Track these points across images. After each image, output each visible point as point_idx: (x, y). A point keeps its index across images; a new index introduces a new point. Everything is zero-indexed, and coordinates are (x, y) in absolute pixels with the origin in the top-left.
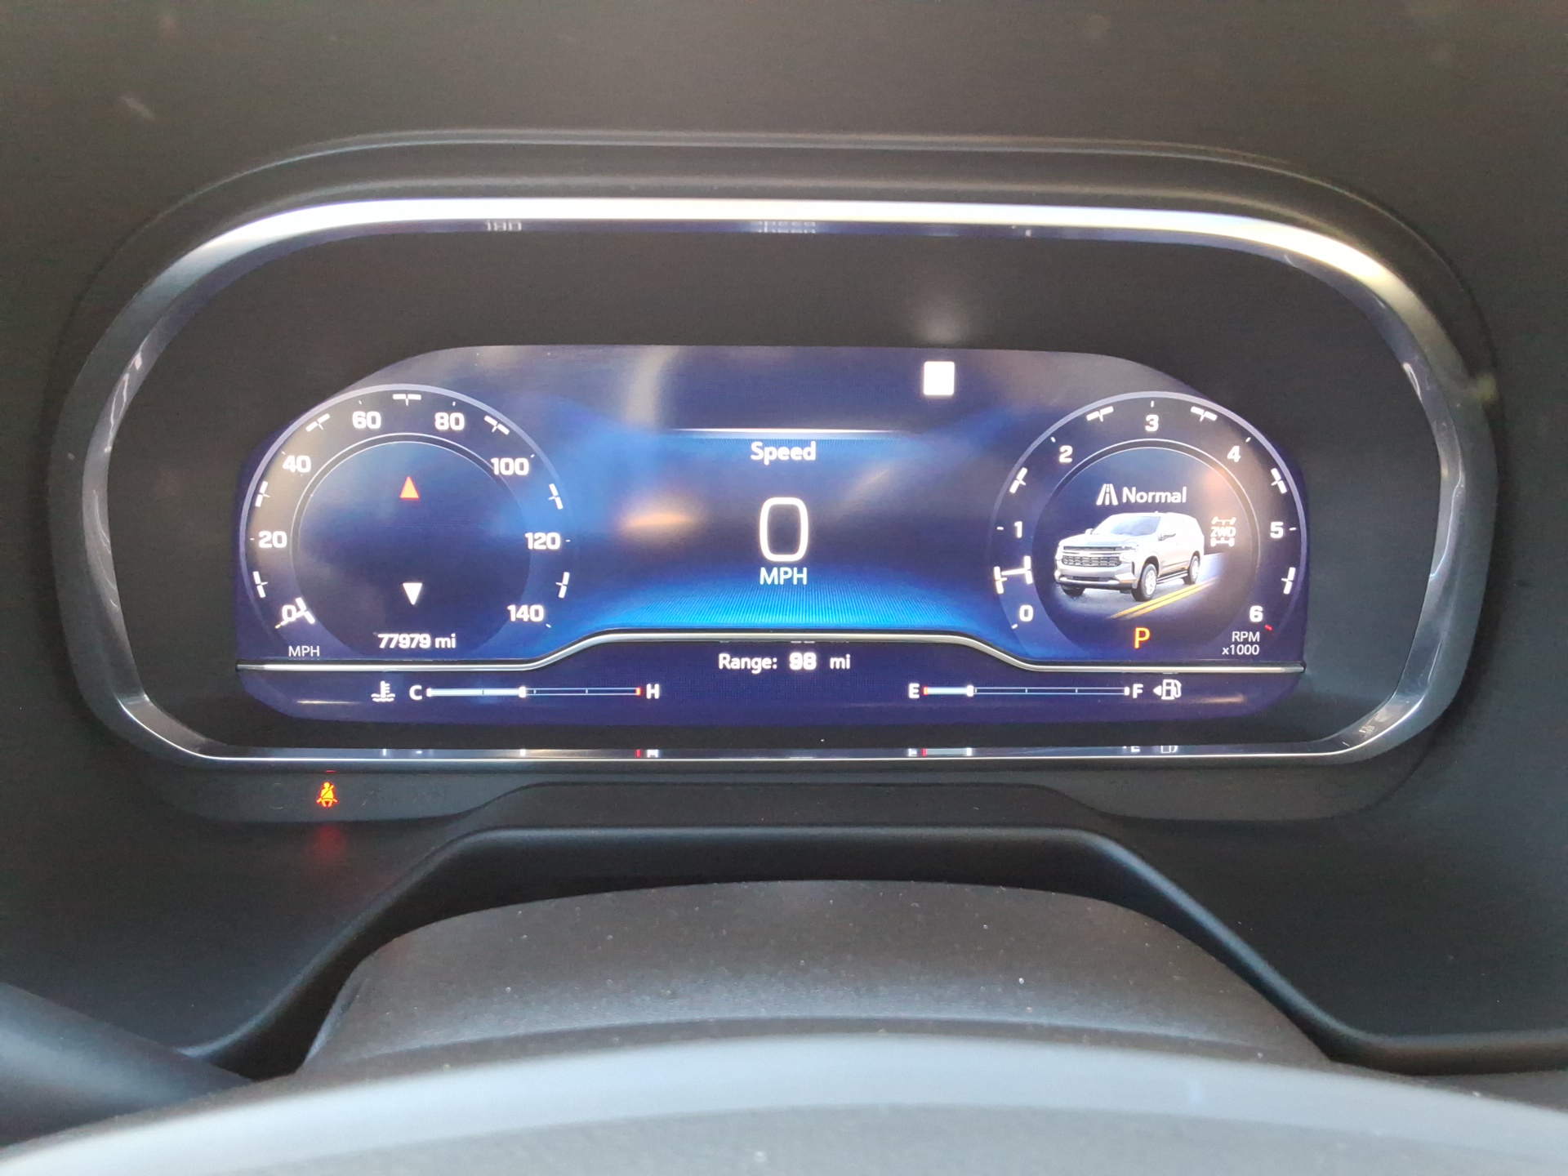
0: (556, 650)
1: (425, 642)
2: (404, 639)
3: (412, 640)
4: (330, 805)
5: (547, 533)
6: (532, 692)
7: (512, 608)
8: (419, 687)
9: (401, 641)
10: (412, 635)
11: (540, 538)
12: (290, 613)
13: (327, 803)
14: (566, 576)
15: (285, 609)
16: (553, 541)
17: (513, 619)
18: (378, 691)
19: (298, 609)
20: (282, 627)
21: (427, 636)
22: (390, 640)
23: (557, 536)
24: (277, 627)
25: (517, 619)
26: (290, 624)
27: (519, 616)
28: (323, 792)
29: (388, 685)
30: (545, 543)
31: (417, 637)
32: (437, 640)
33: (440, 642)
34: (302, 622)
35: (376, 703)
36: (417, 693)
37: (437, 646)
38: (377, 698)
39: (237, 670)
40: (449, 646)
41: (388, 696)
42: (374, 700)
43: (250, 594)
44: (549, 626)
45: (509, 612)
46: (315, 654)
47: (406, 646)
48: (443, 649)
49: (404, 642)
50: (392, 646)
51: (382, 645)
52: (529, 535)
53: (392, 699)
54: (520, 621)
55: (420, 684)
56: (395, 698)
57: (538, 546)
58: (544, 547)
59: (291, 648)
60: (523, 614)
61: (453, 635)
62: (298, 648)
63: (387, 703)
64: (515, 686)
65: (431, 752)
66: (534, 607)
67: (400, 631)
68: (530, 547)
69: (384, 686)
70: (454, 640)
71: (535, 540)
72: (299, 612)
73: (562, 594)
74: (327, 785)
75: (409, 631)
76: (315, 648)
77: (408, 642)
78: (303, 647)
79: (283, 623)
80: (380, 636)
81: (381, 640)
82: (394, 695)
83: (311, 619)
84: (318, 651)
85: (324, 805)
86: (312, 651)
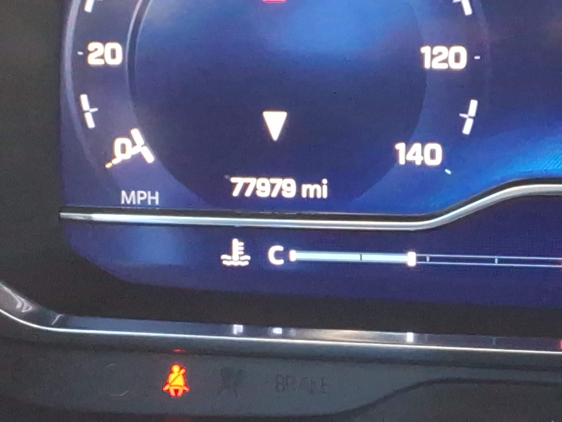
0: (458, 204)
1: (289, 189)
2: (263, 185)
3: (273, 186)
4: (180, 393)
5: (449, 46)
6: (424, 259)
7: (400, 147)
8: (280, 248)
9: (259, 187)
10: (273, 180)
11: (440, 54)
12: (123, 149)
13: (176, 391)
14: (474, 105)
15: (118, 142)
16: (457, 58)
17: (402, 162)
18: (229, 252)
19: (134, 144)
20: (114, 166)
21: (292, 182)
22: (246, 186)
23: (462, 51)
24: (108, 166)
25: (407, 161)
26: (124, 164)
27: (410, 157)
28: (172, 377)
29: (242, 244)
30: (446, 61)
31: (279, 182)
32: (305, 187)
33: (308, 191)
34: (139, 158)
35: (225, 266)
36: (278, 255)
37: (304, 195)
38: (227, 260)
39: (61, 219)
40: (319, 196)
41: (243, 258)
42: (225, 263)
43: (77, 122)
44: (448, 172)
45: (396, 152)
46: (153, 201)
47: (265, 195)
48: (311, 199)
49: (263, 188)
50: (248, 193)
51: (236, 193)
52: (426, 50)
53: (247, 263)
54: (410, 164)
55: (280, 244)
56: (249, 261)
57: (437, 65)
58: (444, 66)
59: (124, 193)
60: (414, 155)
61: (325, 181)
62: (133, 193)
63: (239, 267)
64: (402, 250)
65: (293, 332)
66: (429, 146)
67: (258, 176)
68: (427, 66)
69: (237, 245)
70: (325, 188)
71: (433, 57)
72: (135, 147)
73: (467, 129)
74: (176, 368)
75: (269, 176)
76: (153, 194)
77: (268, 188)
78: (139, 192)
79: (115, 161)
80: (233, 180)
81: (235, 184)
82: (248, 257)
83: (150, 157)
84: (157, 198)
85: (173, 393)
86: (150, 198)
